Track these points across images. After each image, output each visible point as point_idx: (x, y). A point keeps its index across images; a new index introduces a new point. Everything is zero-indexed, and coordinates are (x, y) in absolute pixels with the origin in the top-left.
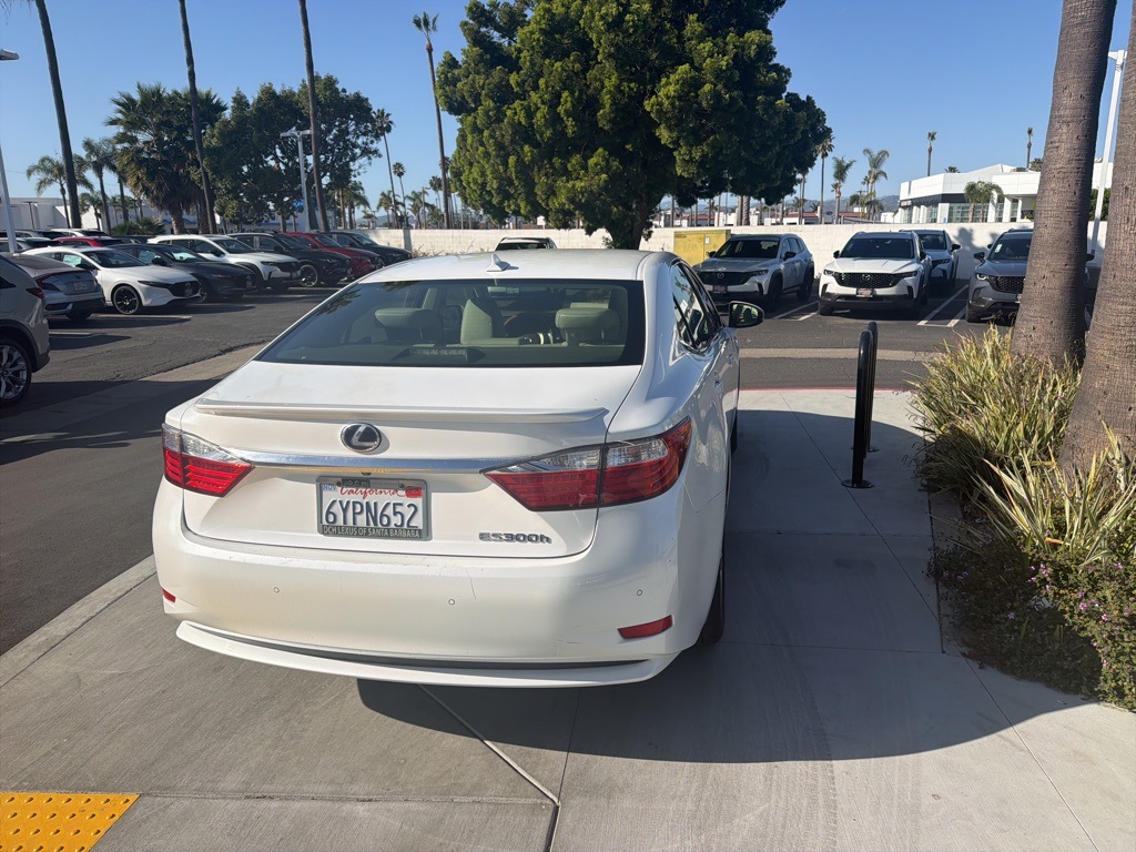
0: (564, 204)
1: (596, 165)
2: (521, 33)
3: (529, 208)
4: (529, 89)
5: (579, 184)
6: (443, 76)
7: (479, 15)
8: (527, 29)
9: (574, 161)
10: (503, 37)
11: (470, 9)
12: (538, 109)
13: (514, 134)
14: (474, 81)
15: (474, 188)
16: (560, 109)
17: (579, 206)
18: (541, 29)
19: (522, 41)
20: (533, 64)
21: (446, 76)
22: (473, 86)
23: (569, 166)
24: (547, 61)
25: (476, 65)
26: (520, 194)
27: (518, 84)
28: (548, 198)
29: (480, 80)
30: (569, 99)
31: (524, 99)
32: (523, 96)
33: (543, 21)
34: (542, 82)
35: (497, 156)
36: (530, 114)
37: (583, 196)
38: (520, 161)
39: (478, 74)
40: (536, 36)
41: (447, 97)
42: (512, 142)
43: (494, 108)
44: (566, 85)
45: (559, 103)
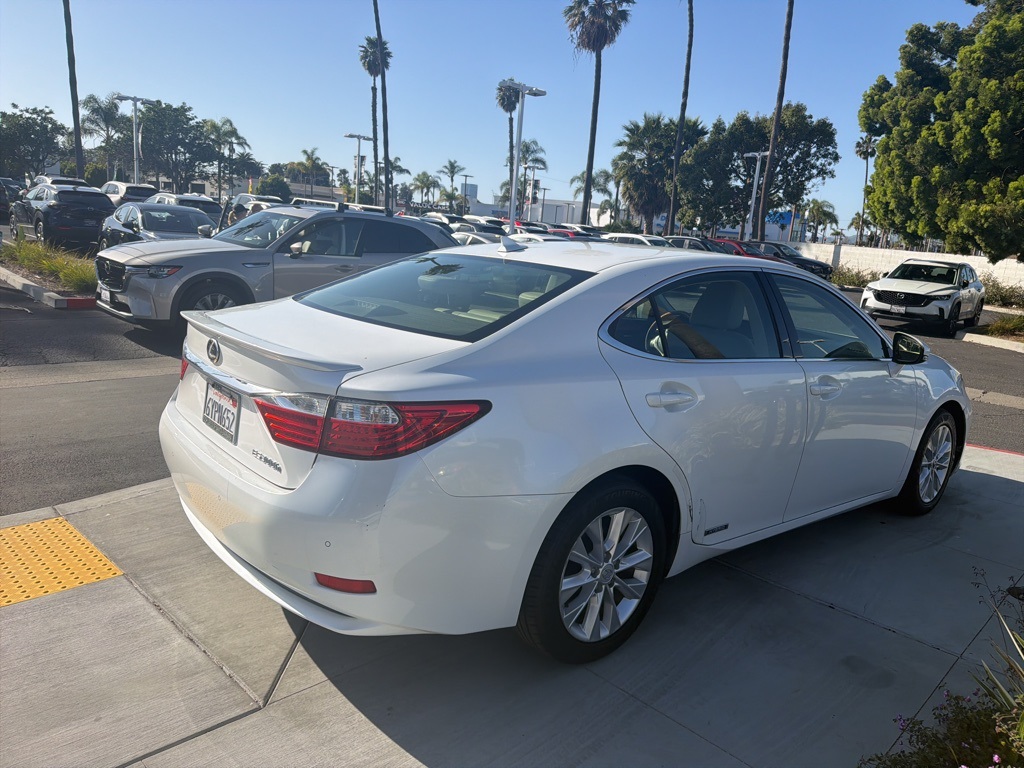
0: (964, 228)
1: (1016, 189)
2: (963, 51)
3: (927, 229)
4: (953, 109)
5: (985, 208)
6: (868, 99)
7: (922, 38)
8: (968, 48)
9: (991, 184)
10: (943, 58)
11: (911, 33)
12: (960, 129)
13: (926, 155)
14: (897, 102)
15: (878, 207)
16: (985, 130)
17: (982, 232)
18: (985, 48)
19: (961, 62)
20: (964, 83)
21: (873, 98)
22: (895, 107)
23: (984, 190)
24: (985, 79)
25: (904, 87)
26: (923, 215)
27: (942, 105)
28: (947, 221)
29: (903, 101)
30: (998, 119)
31: (946, 121)
32: (946, 116)
33: (989, 39)
34: (970, 102)
35: (901, 176)
36: (949, 135)
37: (986, 221)
38: (925, 181)
39: (904, 95)
40: (976, 55)
41: (868, 118)
42: (922, 162)
43: (911, 128)
44: (1000, 104)
45: (986, 123)
